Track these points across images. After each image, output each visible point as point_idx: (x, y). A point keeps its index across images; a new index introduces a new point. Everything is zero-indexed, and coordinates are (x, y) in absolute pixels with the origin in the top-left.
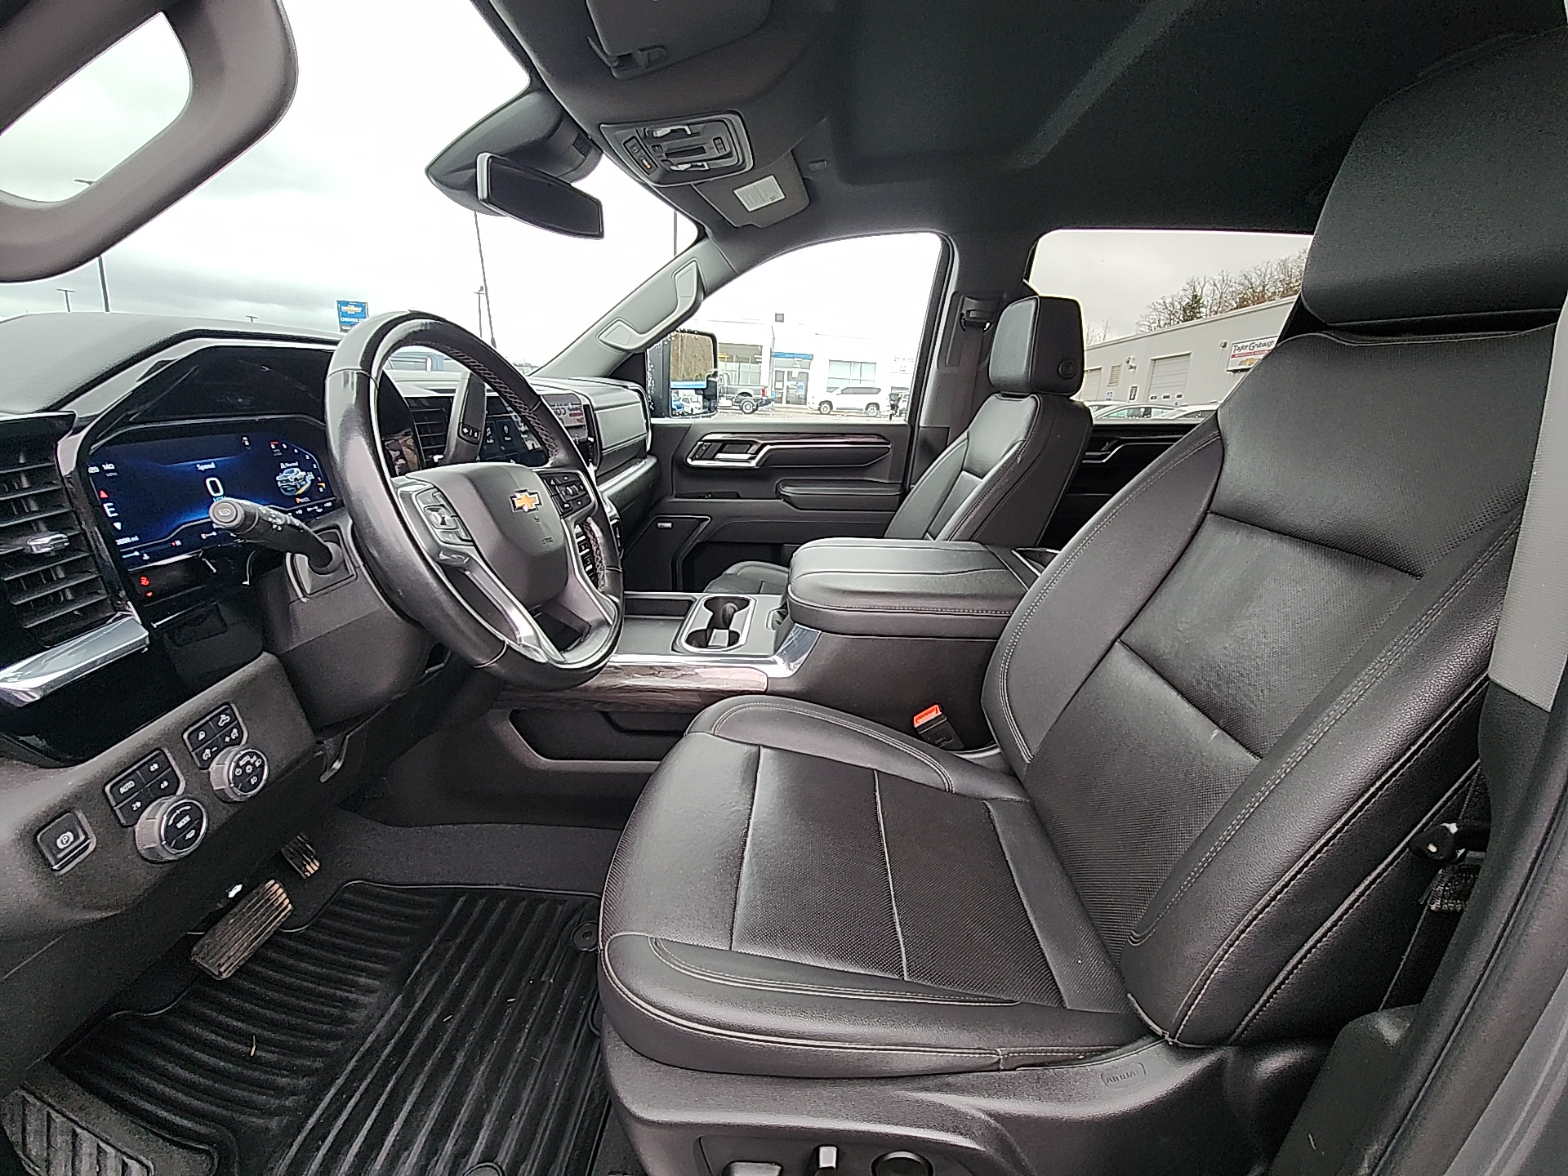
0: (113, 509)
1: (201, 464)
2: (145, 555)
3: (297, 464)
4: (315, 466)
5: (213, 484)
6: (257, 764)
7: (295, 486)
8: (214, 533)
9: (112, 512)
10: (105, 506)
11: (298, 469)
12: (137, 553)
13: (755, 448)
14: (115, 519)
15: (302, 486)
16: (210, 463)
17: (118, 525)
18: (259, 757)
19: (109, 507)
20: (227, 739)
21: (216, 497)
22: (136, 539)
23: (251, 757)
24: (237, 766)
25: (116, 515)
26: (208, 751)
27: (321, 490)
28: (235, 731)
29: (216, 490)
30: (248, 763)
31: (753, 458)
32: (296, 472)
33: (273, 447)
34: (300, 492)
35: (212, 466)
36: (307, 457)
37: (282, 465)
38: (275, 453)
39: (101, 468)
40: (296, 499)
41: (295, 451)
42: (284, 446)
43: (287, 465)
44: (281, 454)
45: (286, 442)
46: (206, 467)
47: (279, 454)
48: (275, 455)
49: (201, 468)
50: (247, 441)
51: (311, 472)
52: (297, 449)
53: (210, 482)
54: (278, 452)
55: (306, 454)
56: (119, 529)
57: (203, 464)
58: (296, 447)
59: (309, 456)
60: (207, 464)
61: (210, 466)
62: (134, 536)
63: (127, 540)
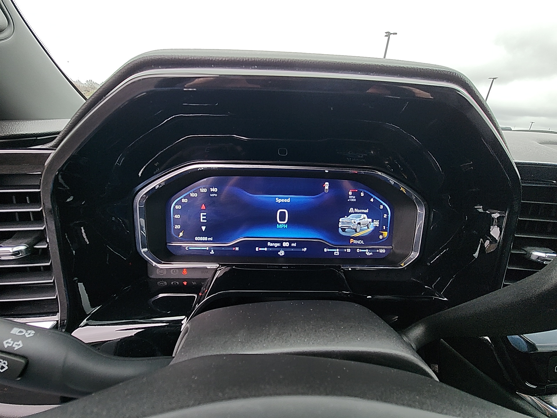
1: (279, 198)
2: (212, 251)
3: (366, 211)
5: (282, 214)
7: (356, 230)
8: (266, 249)
9: (203, 219)
10: (202, 214)
11: (365, 216)
12: (207, 249)
14: (204, 224)
15: (361, 230)
16: (287, 198)
17: (204, 228)
19: (203, 216)
21: (279, 224)
22: (211, 239)
25: (206, 221)
27: (381, 237)
29: (282, 218)
32: (362, 217)
33: (350, 193)
34: (356, 235)
35: (289, 200)
36: (382, 207)
37: (351, 210)
38: (349, 199)
39: (209, 190)
40: (351, 240)
41: (372, 200)
42: (362, 194)
43: (356, 210)
44: (355, 200)
45: (365, 191)
46: (283, 200)
47: (352, 200)
48: (348, 200)
49: (279, 201)
50: (328, 186)
51: (378, 221)
52: (374, 199)
53: (280, 212)
54: (353, 199)
55: (382, 204)
56: (204, 230)
57: (282, 198)
58: (374, 197)
59: (384, 206)
60: (284, 198)
61: (285, 200)
62: (211, 237)
63: (205, 238)
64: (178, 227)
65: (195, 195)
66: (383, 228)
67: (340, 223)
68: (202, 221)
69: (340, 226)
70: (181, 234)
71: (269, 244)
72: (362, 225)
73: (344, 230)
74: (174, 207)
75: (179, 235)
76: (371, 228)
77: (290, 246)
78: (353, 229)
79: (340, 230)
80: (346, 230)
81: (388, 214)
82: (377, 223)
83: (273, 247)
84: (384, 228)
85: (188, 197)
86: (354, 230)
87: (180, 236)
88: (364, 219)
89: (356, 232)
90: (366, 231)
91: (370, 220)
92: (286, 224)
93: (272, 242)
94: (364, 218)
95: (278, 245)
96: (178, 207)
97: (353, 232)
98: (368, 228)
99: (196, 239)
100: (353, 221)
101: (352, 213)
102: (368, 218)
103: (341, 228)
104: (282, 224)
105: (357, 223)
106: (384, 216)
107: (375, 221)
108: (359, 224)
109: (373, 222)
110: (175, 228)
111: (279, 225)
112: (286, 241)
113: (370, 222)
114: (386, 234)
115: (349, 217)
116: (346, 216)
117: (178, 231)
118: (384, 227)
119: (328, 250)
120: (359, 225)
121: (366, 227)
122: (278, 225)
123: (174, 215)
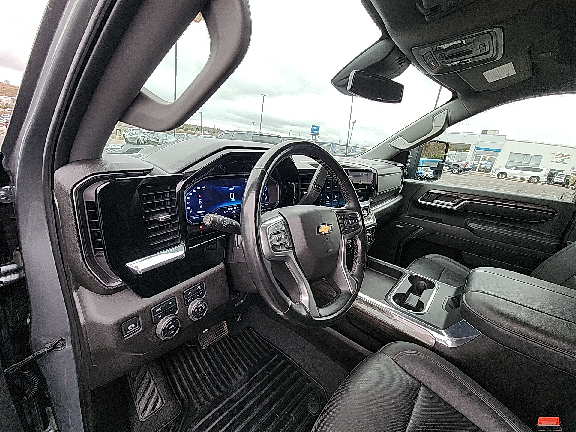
1: (230, 188)
4: (266, 191)
5: (232, 195)
6: (204, 308)
8: (228, 212)
9: (200, 202)
10: (199, 200)
13: (458, 200)
14: (201, 205)
16: (233, 188)
17: (201, 207)
18: (205, 305)
20: (198, 295)
22: (205, 211)
23: (202, 305)
24: (197, 308)
26: (190, 299)
27: (265, 199)
28: (202, 293)
29: (232, 197)
30: (201, 307)
31: (456, 205)
35: (234, 189)
39: (201, 188)
49: (230, 189)
59: (265, 187)
63: (202, 212)
64: (189, 208)
65: (195, 191)
68: (200, 203)
70: (191, 212)
71: (229, 209)
77: (237, 209)
83: (230, 210)
85: (192, 192)
93: (230, 208)
95: (232, 209)
96: (188, 198)
99: (198, 212)
104: (232, 199)
112: (235, 207)
114: (267, 197)
117: (189, 211)
123: (186, 202)
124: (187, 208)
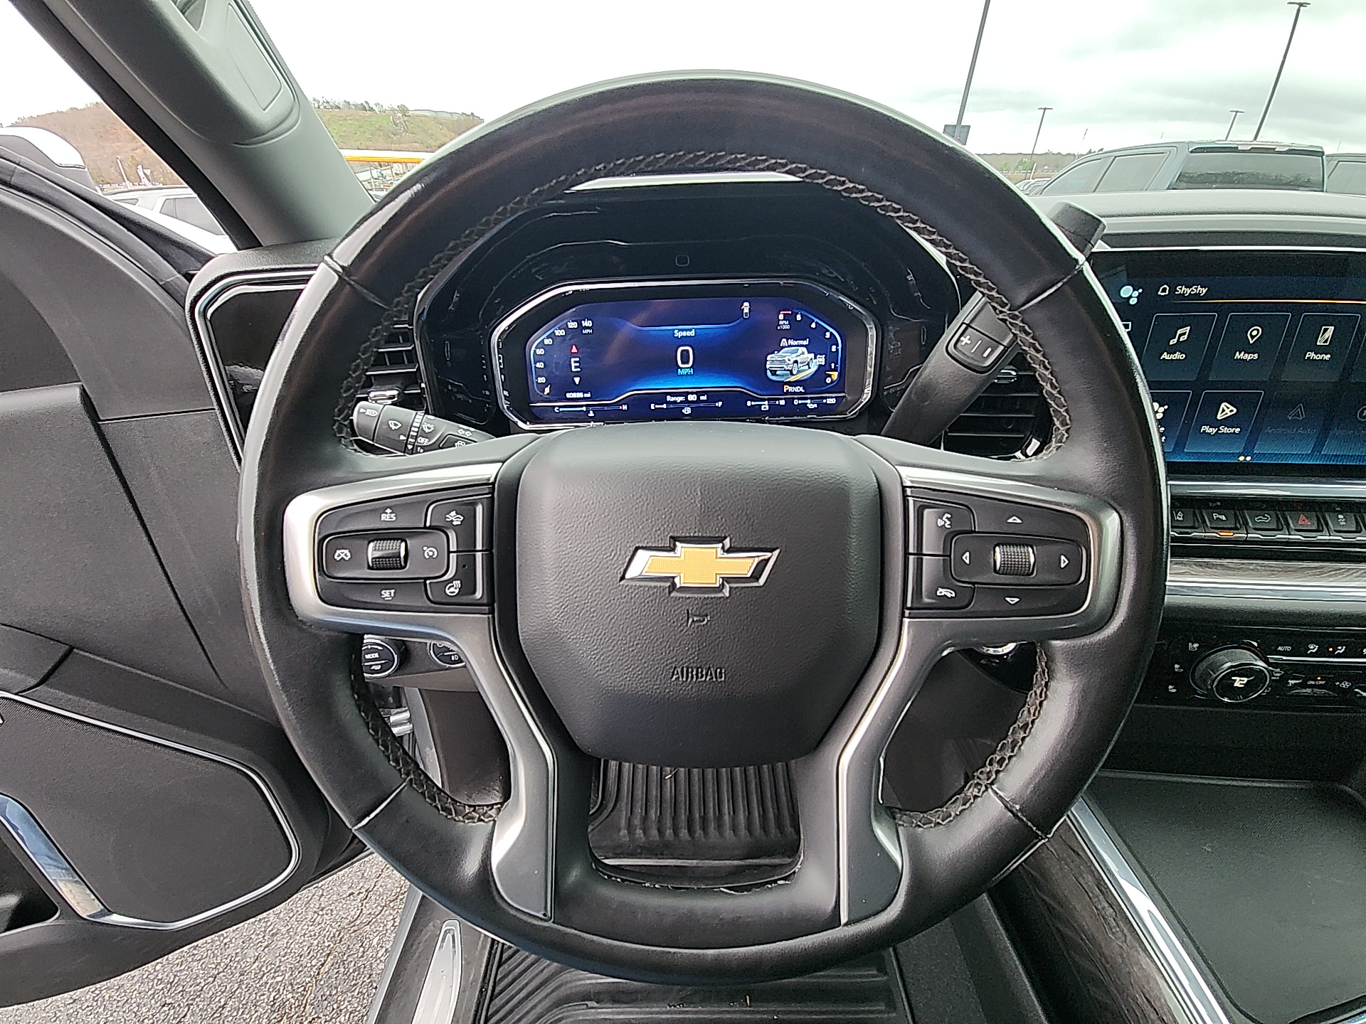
0: (578, 364)
1: (679, 330)
2: (591, 412)
3: (806, 343)
4: (834, 348)
5: (685, 353)
7: (791, 371)
8: (665, 406)
9: (576, 367)
10: (573, 360)
11: (804, 349)
12: (584, 409)
14: (577, 374)
15: (799, 372)
16: (690, 330)
17: (577, 380)
19: (575, 362)
21: (681, 368)
22: (588, 395)
25: (579, 370)
27: (828, 381)
29: (685, 360)
32: (800, 352)
33: (781, 317)
34: (792, 379)
35: (692, 333)
36: (828, 335)
37: (784, 341)
38: (779, 325)
39: (580, 325)
40: (785, 386)
41: (813, 325)
42: (799, 317)
43: (791, 342)
44: (788, 327)
45: (803, 313)
46: (684, 334)
47: (785, 327)
48: (779, 328)
49: (679, 334)
50: (748, 308)
51: (824, 356)
52: (816, 323)
53: (682, 351)
54: (785, 325)
55: (828, 331)
56: (577, 383)
57: (683, 330)
58: (816, 320)
59: (831, 333)
60: (686, 330)
61: (688, 334)
62: (587, 393)
63: (580, 395)
64: (542, 380)
65: (562, 333)
66: (831, 366)
67: (768, 363)
68: (574, 370)
69: (768, 366)
70: (547, 390)
71: (669, 398)
72: (801, 363)
73: (774, 373)
74: (535, 351)
75: (544, 391)
76: (814, 368)
77: (699, 400)
78: (788, 370)
79: (769, 373)
80: (778, 373)
81: (837, 345)
82: (821, 360)
83: (675, 402)
84: (833, 367)
85: (552, 336)
86: (789, 372)
87: (545, 393)
88: (804, 355)
89: (792, 374)
90: (808, 373)
91: (812, 355)
92: (690, 368)
93: (672, 394)
94: (803, 353)
95: (679, 399)
96: (540, 351)
97: (786, 375)
98: (809, 368)
99: (568, 395)
100: (786, 359)
101: (785, 347)
102: (809, 352)
103: (771, 371)
104: (685, 368)
105: (792, 361)
106: (831, 348)
107: (818, 356)
108: (796, 362)
109: (815, 358)
110: (539, 382)
111: (681, 370)
112: (692, 393)
113: (811, 359)
114: (835, 375)
115: (780, 353)
116: (776, 352)
117: (543, 386)
118: (833, 365)
119: (753, 403)
120: (796, 364)
121: (807, 367)
122: (679, 370)
123: (535, 363)
124: (536, 378)
